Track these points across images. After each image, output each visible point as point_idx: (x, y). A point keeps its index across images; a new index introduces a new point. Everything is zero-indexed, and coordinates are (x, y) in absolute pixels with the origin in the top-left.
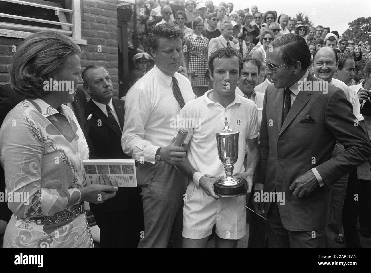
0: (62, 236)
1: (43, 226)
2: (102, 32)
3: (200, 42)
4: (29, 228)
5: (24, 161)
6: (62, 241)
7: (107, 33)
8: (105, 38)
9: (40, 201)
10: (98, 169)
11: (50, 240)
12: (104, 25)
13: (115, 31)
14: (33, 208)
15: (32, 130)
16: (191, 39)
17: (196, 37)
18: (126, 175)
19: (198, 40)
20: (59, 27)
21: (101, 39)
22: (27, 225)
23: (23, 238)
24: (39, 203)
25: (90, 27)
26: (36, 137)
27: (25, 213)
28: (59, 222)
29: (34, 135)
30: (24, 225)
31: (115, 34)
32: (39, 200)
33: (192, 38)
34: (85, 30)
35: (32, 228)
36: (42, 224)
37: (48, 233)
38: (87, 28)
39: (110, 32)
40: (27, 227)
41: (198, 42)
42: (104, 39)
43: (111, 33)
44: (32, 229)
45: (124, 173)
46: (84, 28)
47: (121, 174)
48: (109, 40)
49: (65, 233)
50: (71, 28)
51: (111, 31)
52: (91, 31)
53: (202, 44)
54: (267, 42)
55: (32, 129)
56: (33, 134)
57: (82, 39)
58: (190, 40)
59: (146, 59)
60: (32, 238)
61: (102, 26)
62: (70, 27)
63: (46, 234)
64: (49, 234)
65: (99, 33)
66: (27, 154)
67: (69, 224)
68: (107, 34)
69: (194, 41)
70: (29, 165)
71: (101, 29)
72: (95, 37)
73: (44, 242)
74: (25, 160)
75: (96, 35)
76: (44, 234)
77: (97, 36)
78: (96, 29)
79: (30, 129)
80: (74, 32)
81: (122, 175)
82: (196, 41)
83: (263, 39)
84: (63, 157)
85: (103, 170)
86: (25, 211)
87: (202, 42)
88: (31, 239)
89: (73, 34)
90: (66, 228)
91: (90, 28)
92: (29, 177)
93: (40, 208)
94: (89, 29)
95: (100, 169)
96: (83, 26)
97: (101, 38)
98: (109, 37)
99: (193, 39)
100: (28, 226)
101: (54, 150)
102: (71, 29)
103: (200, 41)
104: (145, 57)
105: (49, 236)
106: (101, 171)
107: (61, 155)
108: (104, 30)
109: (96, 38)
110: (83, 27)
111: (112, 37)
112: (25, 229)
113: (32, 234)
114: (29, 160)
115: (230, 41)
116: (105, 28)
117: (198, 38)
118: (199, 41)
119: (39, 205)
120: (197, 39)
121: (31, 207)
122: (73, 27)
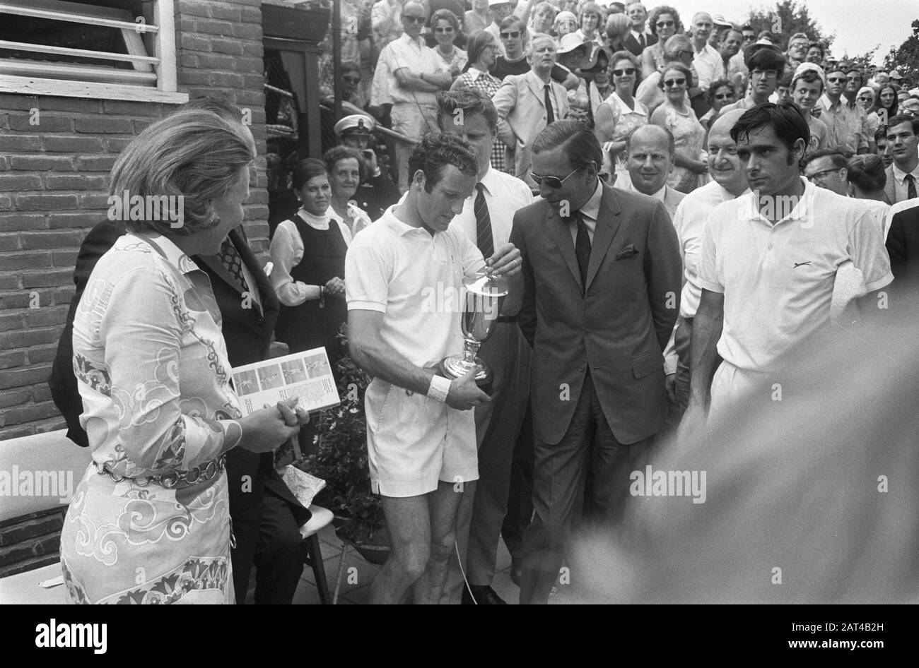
0: (205, 509)
1: (175, 491)
2: (225, 73)
3: (488, 86)
4: (148, 496)
5: (159, 357)
6: (207, 519)
7: (239, 75)
8: (234, 87)
9: (184, 438)
10: (261, 379)
11: (187, 517)
12: (231, 57)
13: (257, 71)
14: (173, 449)
15: (173, 298)
16: (467, 79)
17: (478, 75)
18: (315, 379)
19: (481, 82)
20: (128, 66)
21: (225, 90)
22: (144, 491)
23: (137, 516)
24: (183, 440)
25: (197, 64)
26: (177, 312)
27: (156, 460)
28: (200, 482)
29: (175, 308)
30: (138, 492)
31: (259, 78)
32: (183, 434)
33: (468, 77)
34: (185, 71)
35: (154, 496)
36: (173, 488)
37: (184, 504)
38: (190, 66)
39: (245, 74)
40: (144, 495)
41: (483, 86)
42: (232, 89)
43: (246, 76)
44: (153, 499)
45: (311, 377)
46: (182, 66)
47: (306, 379)
48: (243, 93)
49: (210, 504)
50: (155, 67)
51: (248, 71)
52: (198, 72)
53: (493, 89)
54: (673, 90)
55: (173, 296)
56: (174, 305)
57: (177, 92)
58: (466, 81)
59: (365, 129)
60: (155, 516)
61: (226, 59)
62: (152, 65)
63: (182, 507)
64: (187, 507)
65: (218, 77)
66: (163, 343)
67: (214, 485)
68: (237, 77)
69: (473, 83)
70: (168, 365)
71: (223, 68)
72: (209, 85)
73: (179, 523)
74: (161, 355)
75: (212, 82)
76: (178, 506)
77: (214, 83)
78: (211, 68)
79: (171, 296)
80: (159, 77)
81: (309, 381)
82: (477, 82)
83: (612, 74)
84: (211, 357)
85: (271, 378)
86: (158, 454)
87: (491, 85)
88: (154, 519)
89: (158, 82)
90: (211, 493)
91: (197, 67)
92: (167, 389)
93: (183, 450)
94: (195, 68)
95: (264, 377)
96: (181, 61)
97: (225, 87)
98: (243, 85)
99: (471, 79)
100: (146, 493)
101: (198, 340)
102: (153, 69)
103: (487, 83)
104: (365, 125)
105: (187, 509)
106: (267, 380)
107: (208, 353)
108: (230, 69)
109: (212, 89)
110: (180, 64)
111: (250, 84)
112: (139, 500)
113: (154, 508)
114: (167, 357)
115: (552, 83)
116: (234, 65)
117: (482, 76)
118: (485, 84)
119: (183, 444)
120: (480, 78)
121: (169, 448)
122: (158, 65)
